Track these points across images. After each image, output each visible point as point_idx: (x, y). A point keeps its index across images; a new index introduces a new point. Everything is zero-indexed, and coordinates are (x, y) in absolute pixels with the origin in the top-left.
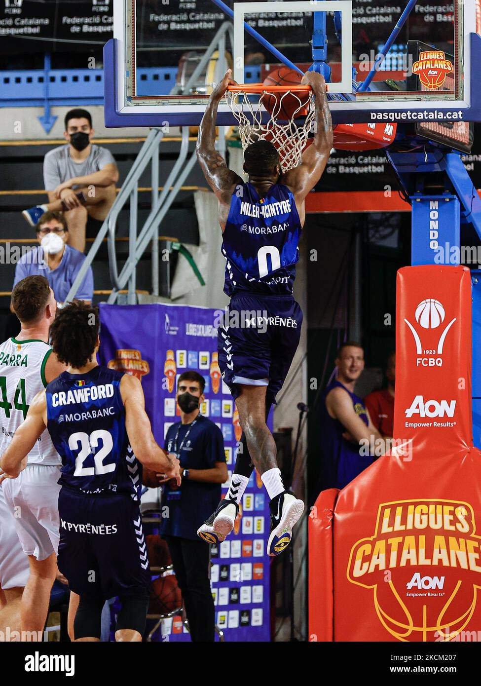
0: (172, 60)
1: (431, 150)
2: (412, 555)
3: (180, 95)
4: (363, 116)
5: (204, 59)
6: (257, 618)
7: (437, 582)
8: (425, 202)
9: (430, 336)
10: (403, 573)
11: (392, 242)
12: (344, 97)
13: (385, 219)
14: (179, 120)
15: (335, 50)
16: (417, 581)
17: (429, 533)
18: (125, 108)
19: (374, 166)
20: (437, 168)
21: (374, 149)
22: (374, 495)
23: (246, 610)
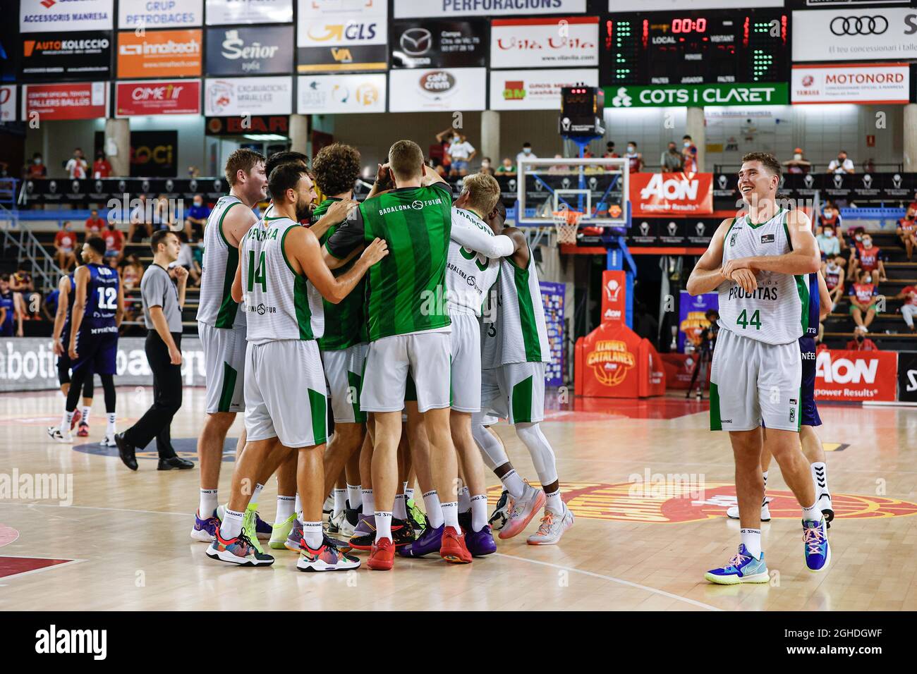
0: (534, 206)
1: (614, 236)
2: (607, 358)
3: (537, 217)
4: (593, 225)
5: (544, 206)
6: (558, 375)
7: (614, 366)
8: (612, 252)
9: (613, 292)
10: (604, 363)
11: (600, 262)
12: (588, 219)
13: (599, 256)
14: (536, 225)
15: (585, 204)
16: (608, 366)
17: (612, 351)
18: (521, 221)
19: (596, 240)
20: (615, 241)
21: (597, 234)
22: (595, 339)
23: (555, 373)
